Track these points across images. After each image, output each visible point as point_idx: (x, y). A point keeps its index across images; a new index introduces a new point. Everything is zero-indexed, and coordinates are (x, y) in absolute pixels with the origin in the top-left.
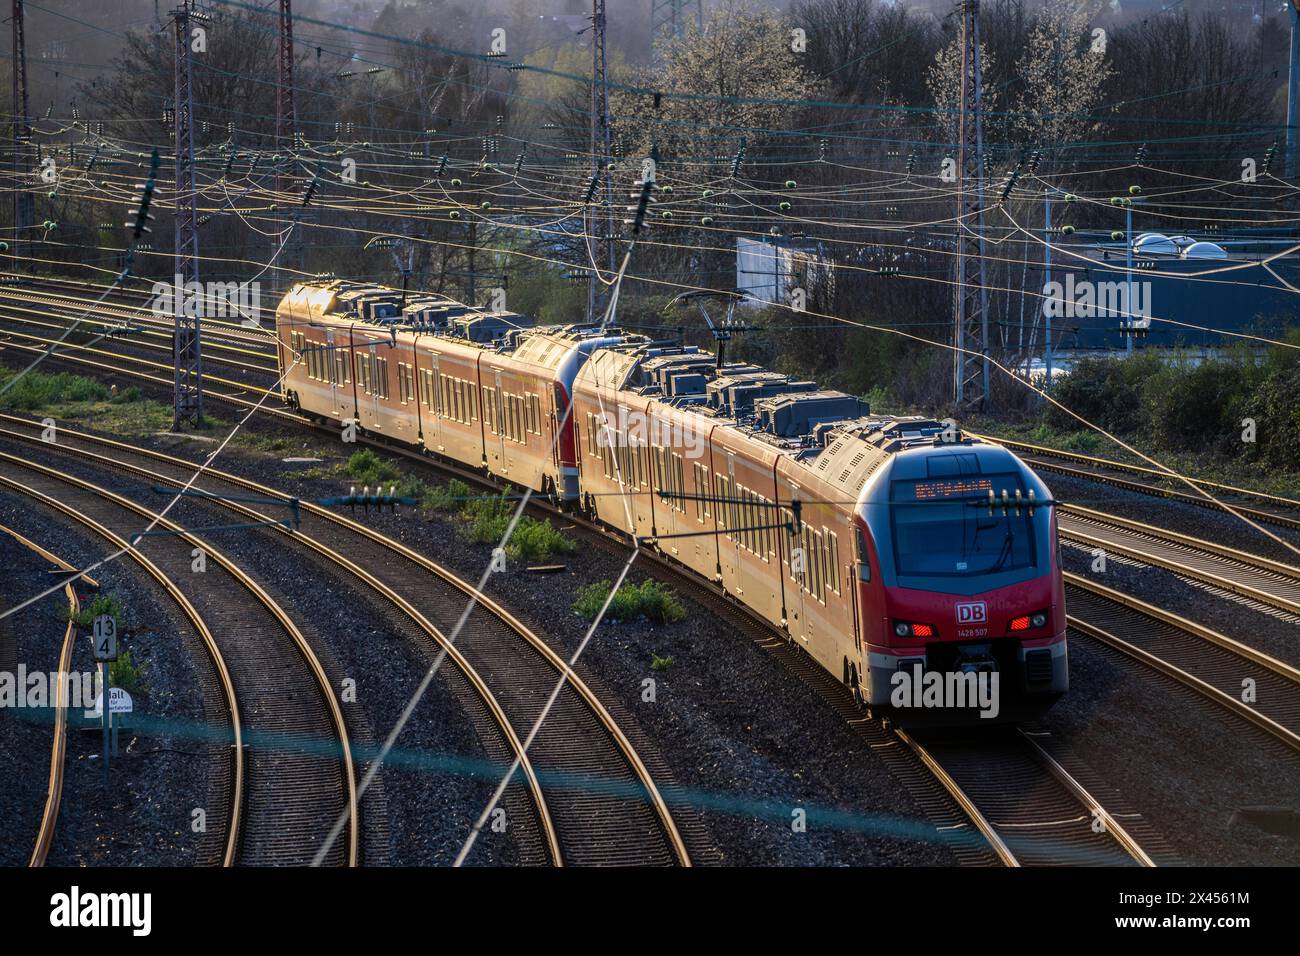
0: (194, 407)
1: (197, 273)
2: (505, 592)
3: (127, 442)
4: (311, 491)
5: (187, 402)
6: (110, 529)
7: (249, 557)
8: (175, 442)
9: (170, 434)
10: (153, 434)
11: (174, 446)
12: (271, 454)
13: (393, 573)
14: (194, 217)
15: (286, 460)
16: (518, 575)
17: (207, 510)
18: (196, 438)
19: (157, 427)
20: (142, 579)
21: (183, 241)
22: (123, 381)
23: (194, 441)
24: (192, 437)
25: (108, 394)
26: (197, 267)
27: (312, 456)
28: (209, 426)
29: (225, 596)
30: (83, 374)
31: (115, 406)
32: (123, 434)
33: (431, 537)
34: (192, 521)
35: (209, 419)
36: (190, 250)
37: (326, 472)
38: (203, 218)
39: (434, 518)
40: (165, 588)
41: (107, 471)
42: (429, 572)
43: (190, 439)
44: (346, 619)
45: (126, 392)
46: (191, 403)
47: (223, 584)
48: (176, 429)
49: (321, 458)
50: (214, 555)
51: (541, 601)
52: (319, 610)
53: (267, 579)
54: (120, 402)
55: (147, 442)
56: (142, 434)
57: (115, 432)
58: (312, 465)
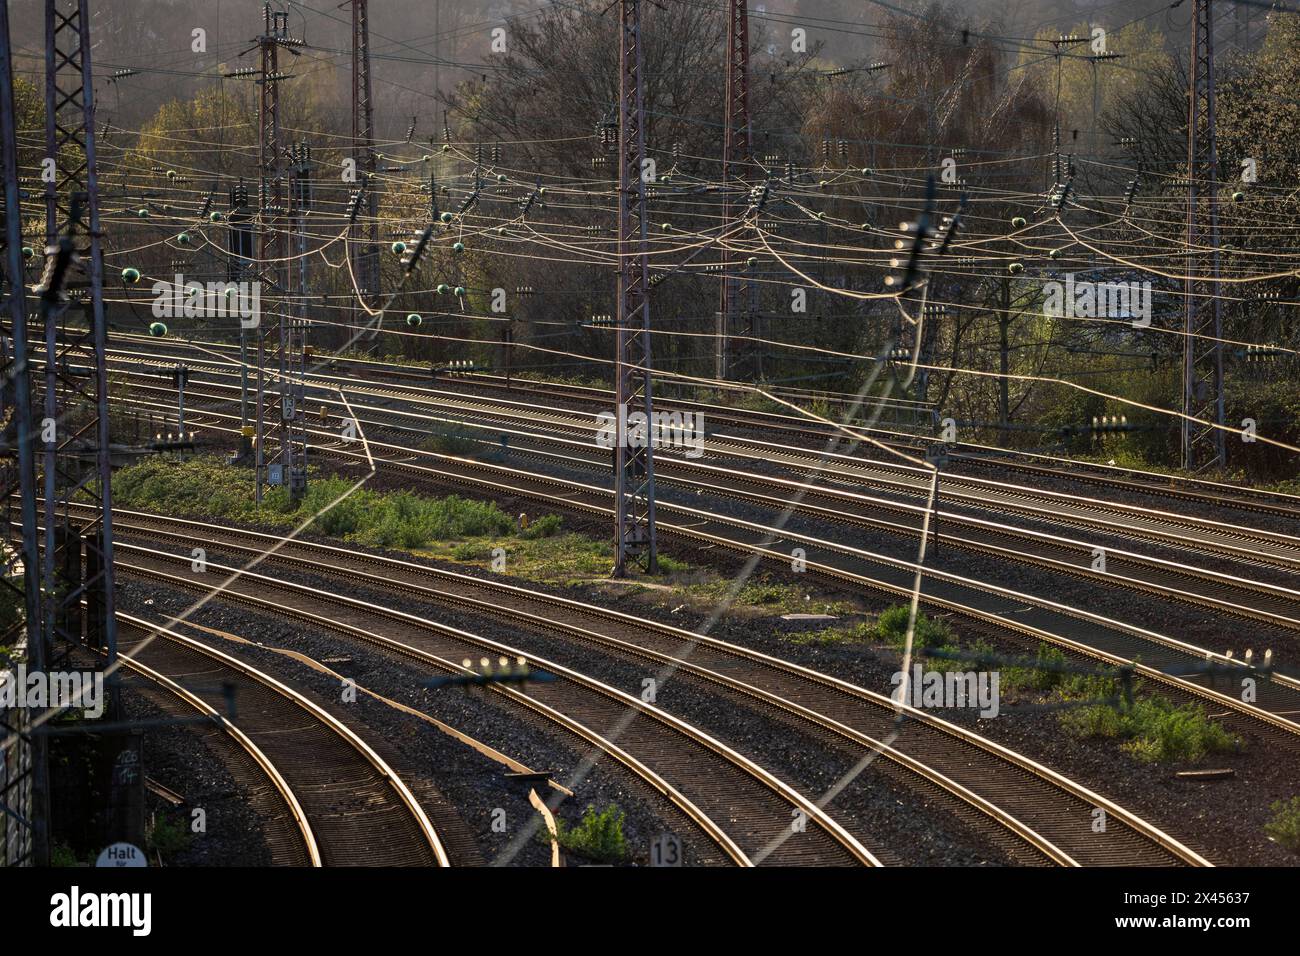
0: (642, 543)
1: (648, 354)
2: (1154, 806)
3: (553, 592)
4: (832, 661)
5: (635, 537)
6: (566, 714)
7: (773, 754)
8: (622, 593)
9: (613, 581)
10: (588, 582)
11: (620, 598)
12: (762, 610)
13: (981, 779)
14: (645, 274)
15: (787, 617)
16: (1165, 783)
17: (691, 687)
18: (651, 586)
19: (591, 571)
20: (630, 785)
21: (629, 310)
22: (535, 507)
23: (649, 590)
24: (645, 585)
25: (515, 525)
26: (647, 347)
27: (821, 610)
28: (666, 571)
29: (754, 811)
30: (477, 498)
31: (528, 543)
32: (546, 581)
33: (1023, 726)
34: (677, 704)
35: (663, 560)
36: (638, 321)
37: (846, 634)
38: (654, 278)
39: (1019, 699)
40: (666, 798)
41: (536, 634)
42: (1034, 776)
43: (642, 589)
44: (941, 843)
45: (541, 522)
46: (639, 538)
47: (746, 792)
48: (621, 574)
49: (835, 614)
50: (722, 750)
51: (1215, 820)
52: (895, 831)
53: (807, 786)
54: (532, 537)
55: (580, 592)
56: (573, 581)
57: (533, 580)
58: (825, 624)
